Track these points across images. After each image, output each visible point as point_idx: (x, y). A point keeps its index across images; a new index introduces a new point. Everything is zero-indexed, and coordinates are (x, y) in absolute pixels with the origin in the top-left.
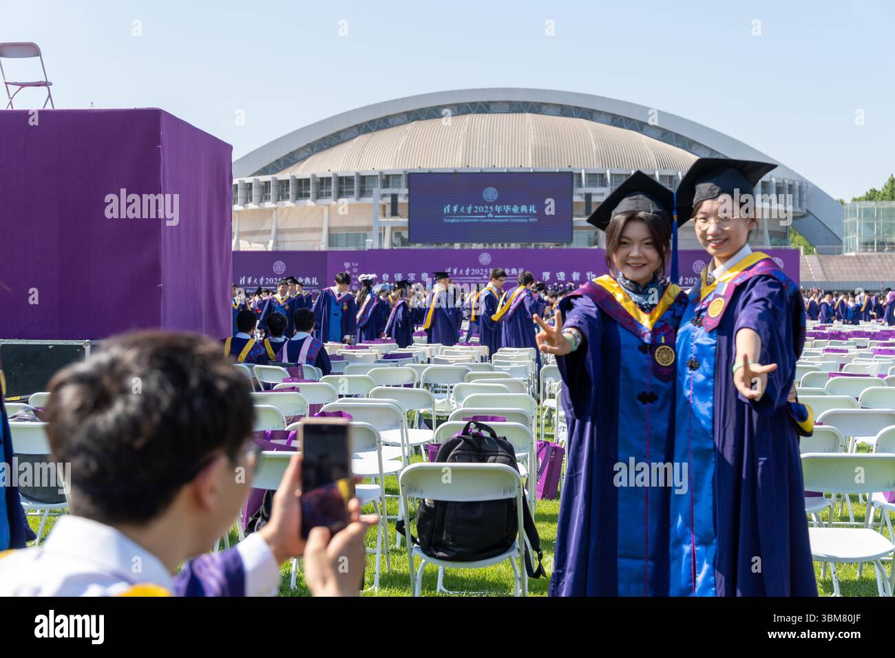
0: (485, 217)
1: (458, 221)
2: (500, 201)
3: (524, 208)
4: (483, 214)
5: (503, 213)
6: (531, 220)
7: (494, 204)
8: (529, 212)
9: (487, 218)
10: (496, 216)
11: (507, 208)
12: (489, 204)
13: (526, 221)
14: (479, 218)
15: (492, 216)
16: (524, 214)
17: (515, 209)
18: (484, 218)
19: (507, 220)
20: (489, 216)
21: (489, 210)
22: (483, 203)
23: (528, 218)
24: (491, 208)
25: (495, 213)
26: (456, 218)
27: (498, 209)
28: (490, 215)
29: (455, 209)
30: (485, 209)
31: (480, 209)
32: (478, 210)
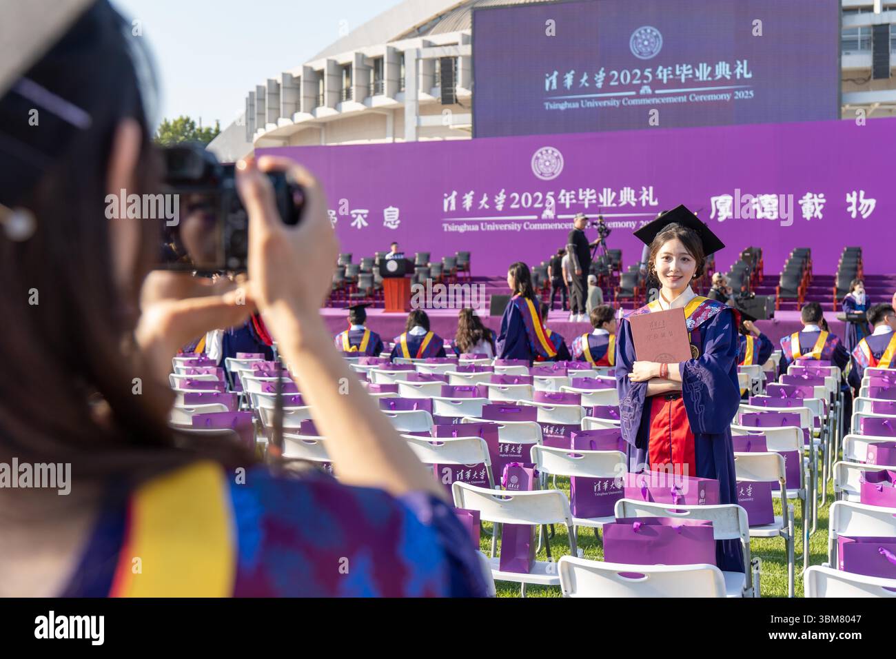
0: (633, 93)
1: (576, 105)
2: (668, 57)
3: (722, 69)
4: (630, 87)
5: (675, 82)
6: (739, 95)
7: (654, 64)
8: (733, 76)
9: (638, 96)
10: (657, 92)
11: (684, 71)
12: (642, 65)
13: (727, 97)
14: (620, 98)
15: (650, 91)
16: (723, 81)
17: (703, 72)
18: (630, 97)
19: (684, 99)
20: (642, 92)
21: (643, 77)
22: (630, 62)
23: (732, 91)
24: (647, 72)
25: (656, 84)
26: (569, 101)
27: (663, 74)
28: (646, 90)
29: (569, 80)
30: (633, 76)
31: (625, 76)
32: (619, 79)
